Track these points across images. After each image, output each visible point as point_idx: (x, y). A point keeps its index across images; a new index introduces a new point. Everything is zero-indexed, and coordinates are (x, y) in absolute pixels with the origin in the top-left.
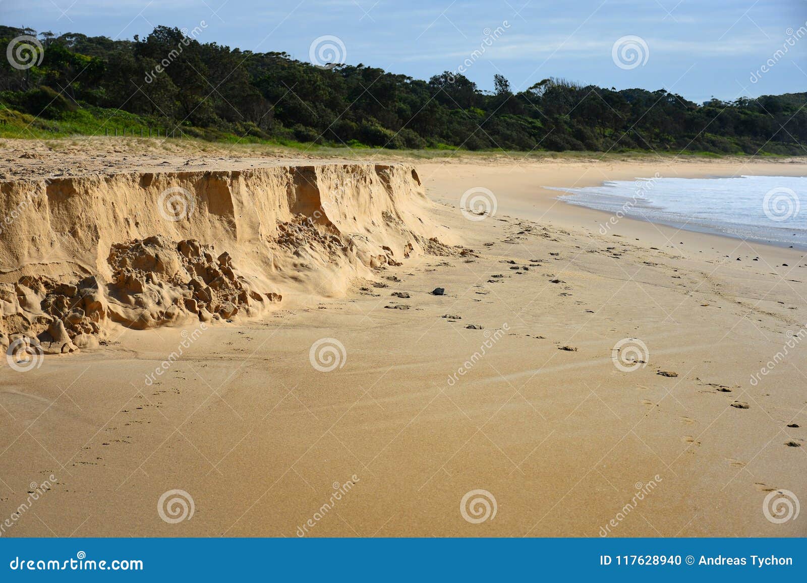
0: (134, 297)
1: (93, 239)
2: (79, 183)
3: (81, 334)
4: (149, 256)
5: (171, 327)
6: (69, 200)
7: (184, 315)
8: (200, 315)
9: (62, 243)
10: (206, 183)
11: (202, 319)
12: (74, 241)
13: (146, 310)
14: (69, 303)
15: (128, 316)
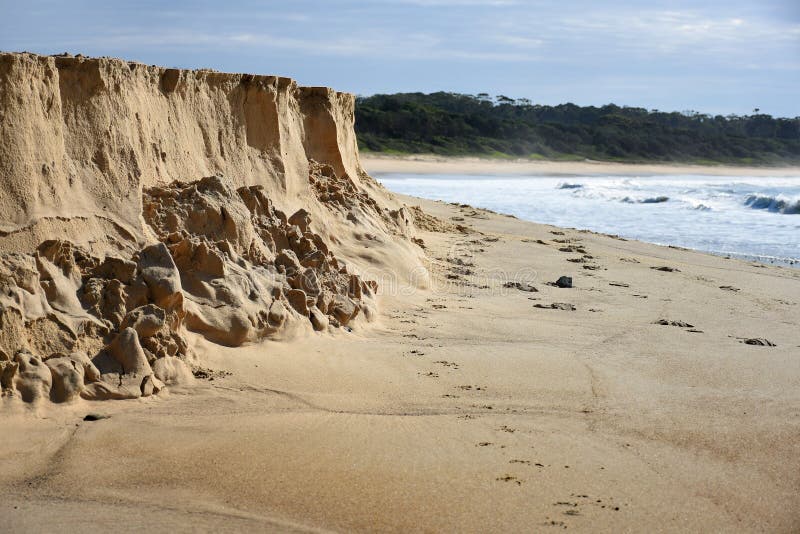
0: (212, 286)
1: (130, 177)
2: (109, 70)
3: (164, 356)
4: (211, 211)
5: (280, 340)
6: (93, 100)
7: (294, 319)
8: (312, 318)
9: (84, 180)
10: (243, 92)
11: (317, 326)
12: (103, 178)
13: (240, 310)
14: (126, 295)
15: (213, 321)
